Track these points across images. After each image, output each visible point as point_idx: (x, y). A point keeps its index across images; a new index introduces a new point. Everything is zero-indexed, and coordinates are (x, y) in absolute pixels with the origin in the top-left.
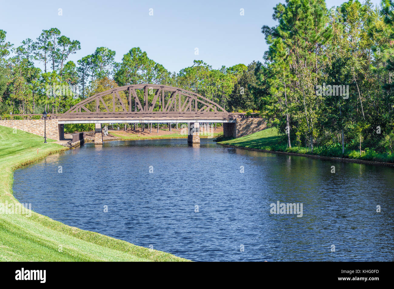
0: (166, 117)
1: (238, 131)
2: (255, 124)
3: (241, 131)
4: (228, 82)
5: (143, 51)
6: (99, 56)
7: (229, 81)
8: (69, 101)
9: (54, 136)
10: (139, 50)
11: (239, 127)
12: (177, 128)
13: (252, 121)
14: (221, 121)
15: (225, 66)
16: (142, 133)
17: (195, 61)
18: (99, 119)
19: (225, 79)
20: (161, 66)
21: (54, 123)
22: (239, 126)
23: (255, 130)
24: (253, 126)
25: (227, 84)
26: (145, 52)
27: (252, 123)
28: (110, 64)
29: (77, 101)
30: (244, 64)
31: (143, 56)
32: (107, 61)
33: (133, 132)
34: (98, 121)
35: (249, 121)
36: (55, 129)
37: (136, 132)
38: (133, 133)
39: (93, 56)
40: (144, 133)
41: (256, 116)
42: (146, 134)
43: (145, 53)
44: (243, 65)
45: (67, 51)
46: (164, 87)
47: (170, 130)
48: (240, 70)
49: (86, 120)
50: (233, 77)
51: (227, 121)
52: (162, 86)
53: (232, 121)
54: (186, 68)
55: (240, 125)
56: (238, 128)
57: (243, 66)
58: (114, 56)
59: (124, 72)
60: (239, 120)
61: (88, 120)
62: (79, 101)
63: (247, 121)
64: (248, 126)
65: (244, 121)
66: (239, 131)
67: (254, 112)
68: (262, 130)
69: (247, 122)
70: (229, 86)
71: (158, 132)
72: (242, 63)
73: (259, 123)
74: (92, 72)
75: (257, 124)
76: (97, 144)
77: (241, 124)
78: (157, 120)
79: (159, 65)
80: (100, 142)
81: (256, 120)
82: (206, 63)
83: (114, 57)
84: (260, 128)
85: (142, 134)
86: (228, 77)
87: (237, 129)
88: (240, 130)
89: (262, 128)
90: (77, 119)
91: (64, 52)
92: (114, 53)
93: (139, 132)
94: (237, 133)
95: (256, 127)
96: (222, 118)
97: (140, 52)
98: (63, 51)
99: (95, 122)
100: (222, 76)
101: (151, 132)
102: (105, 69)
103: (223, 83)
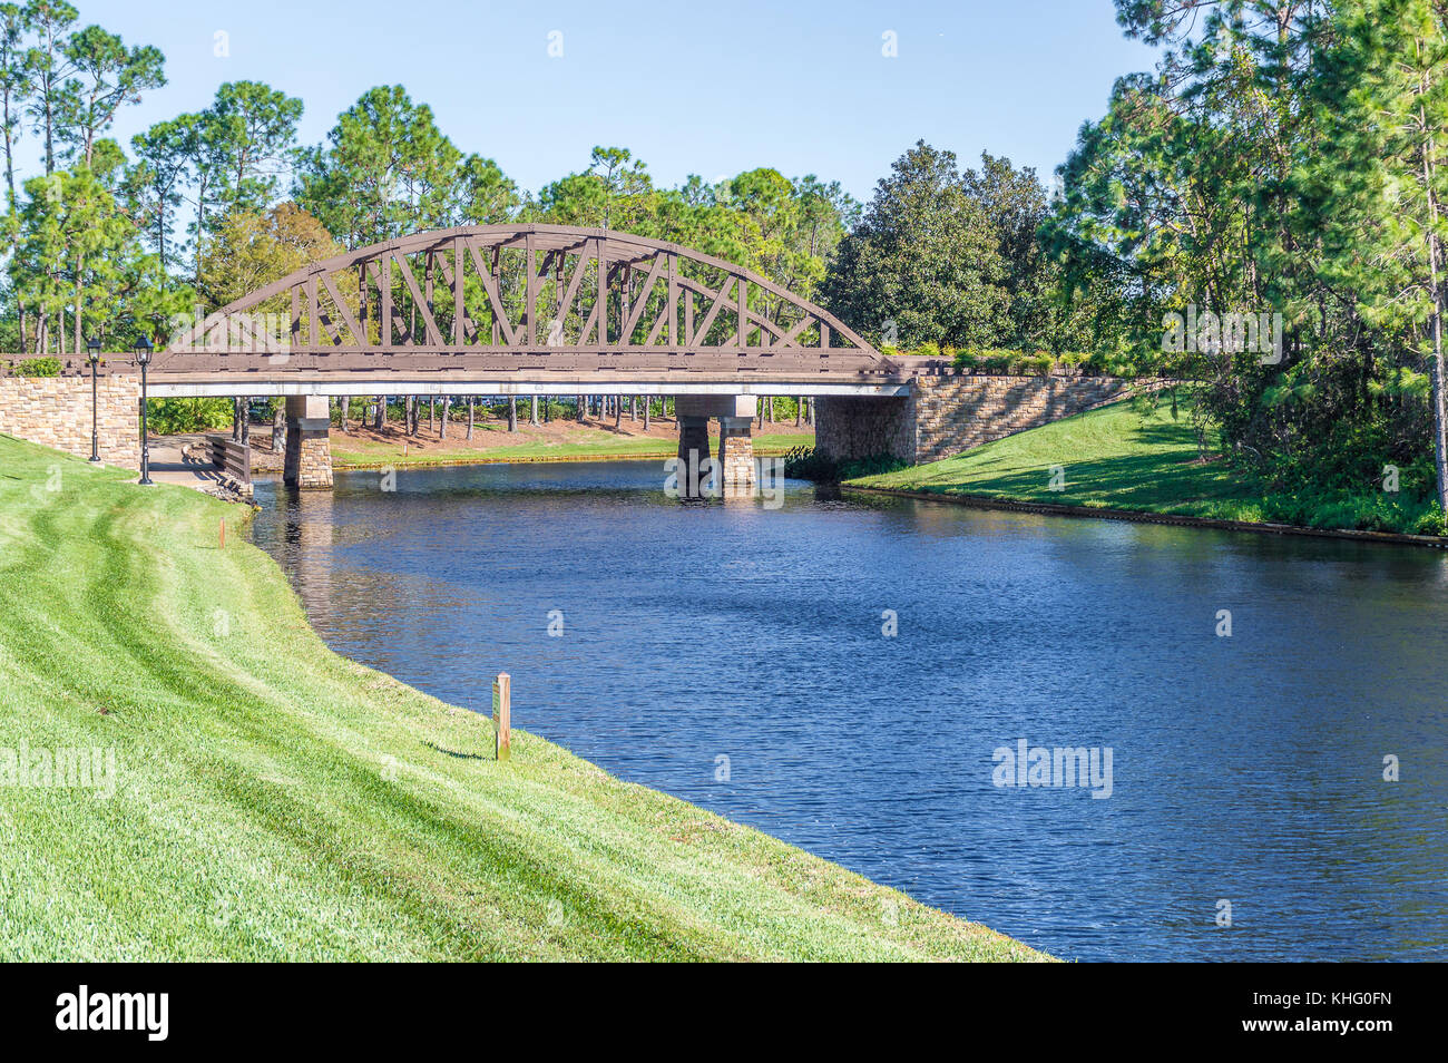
0: (612, 372)
1: (924, 432)
2: (996, 401)
3: (936, 431)
4: (726, 237)
5: (415, 103)
6: (233, 118)
7: (729, 233)
8: (150, 301)
9: (123, 451)
10: (401, 99)
11: (927, 415)
12: (536, 420)
13: (984, 387)
14: (849, 387)
15: (699, 178)
16: (411, 439)
17: (597, 153)
18: (320, 376)
19: (713, 224)
20: (490, 164)
21: (123, 391)
22: (927, 412)
23: (994, 427)
24: (987, 410)
25: (726, 245)
26: (424, 109)
27: (982, 399)
28: (276, 155)
29: (182, 300)
30: (777, 169)
31: (420, 125)
32: (268, 141)
33: (372, 434)
34: (317, 386)
35: (969, 388)
36: (126, 422)
37: (389, 433)
38: (375, 439)
39: (207, 118)
40: (421, 441)
41: (998, 368)
42: (428, 445)
43: (427, 113)
44: (773, 171)
45: (111, 91)
46: (605, 239)
47: (510, 429)
48: (766, 193)
49: (267, 382)
50: (743, 217)
51: (874, 388)
52: (597, 235)
53: (893, 391)
54: (564, 180)
55: (933, 406)
56: (921, 418)
57: (774, 178)
58: (297, 119)
59: (344, 185)
60: (927, 382)
61: (273, 383)
62: (192, 300)
63: (960, 391)
64: (965, 412)
65: (950, 389)
66: (926, 434)
67: (942, 354)
68: (1028, 428)
69: (961, 395)
70: (737, 256)
71: (471, 436)
72: (766, 166)
73: (1015, 398)
74: (199, 185)
75: (1006, 400)
76: (311, 488)
77: (934, 403)
78: (578, 383)
79: (481, 161)
80: (323, 478)
81: (1001, 386)
82: (643, 161)
83: (295, 124)
84: (1017, 419)
85: (411, 442)
86: (724, 220)
87: (921, 425)
88: (931, 426)
89: (1026, 418)
90: (225, 376)
91: (100, 95)
92: (297, 108)
93: (398, 436)
94: (918, 441)
95: (1002, 414)
96: (850, 376)
97: (407, 107)
98: (95, 90)
99: (305, 389)
100: (702, 214)
101: (444, 433)
102: (258, 171)
103: (712, 243)
